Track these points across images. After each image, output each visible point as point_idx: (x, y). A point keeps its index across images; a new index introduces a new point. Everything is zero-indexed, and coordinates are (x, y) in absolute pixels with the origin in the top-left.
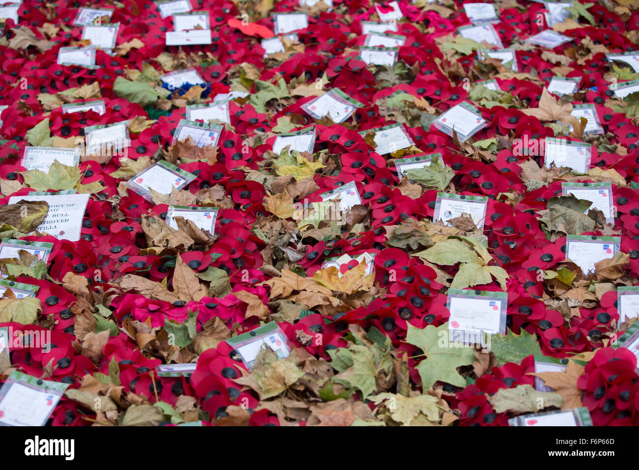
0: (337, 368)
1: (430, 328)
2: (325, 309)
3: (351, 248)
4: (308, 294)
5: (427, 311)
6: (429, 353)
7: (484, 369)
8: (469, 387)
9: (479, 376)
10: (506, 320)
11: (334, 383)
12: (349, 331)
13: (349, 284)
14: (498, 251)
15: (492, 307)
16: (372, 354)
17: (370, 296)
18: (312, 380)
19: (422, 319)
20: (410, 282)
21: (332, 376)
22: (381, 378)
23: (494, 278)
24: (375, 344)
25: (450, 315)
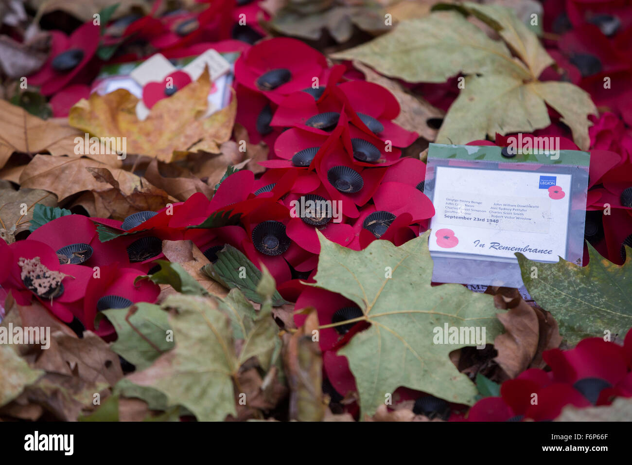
0: (132, 358)
1: (379, 247)
2: (100, 203)
3: (173, 40)
4: (54, 162)
5: (371, 202)
6: (377, 313)
7: (526, 357)
8: (484, 403)
9: (510, 374)
10: (584, 226)
11: (122, 397)
12: (165, 258)
13: (167, 135)
14: (569, 43)
15: (546, 192)
16: (223, 318)
17: (221, 165)
18: (63, 390)
19: (359, 224)
20: (325, 129)
21: (118, 378)
22: (249, 381)
23: (554, 114)
24: (234, 292)
25: (433, 212)
